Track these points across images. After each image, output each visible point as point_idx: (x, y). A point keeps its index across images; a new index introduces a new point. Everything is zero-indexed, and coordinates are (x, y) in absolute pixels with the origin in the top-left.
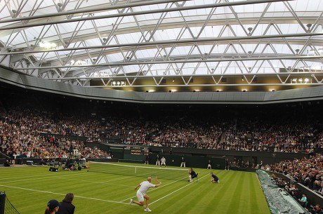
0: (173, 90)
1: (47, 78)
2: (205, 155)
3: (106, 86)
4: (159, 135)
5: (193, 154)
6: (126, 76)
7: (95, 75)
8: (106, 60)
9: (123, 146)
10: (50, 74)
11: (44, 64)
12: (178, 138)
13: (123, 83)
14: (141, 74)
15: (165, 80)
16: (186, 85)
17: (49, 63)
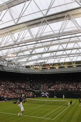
0: (57, 68)
1: (10, 66)
2: (72, 93)
3: (32, 68)
4: (53, 86)
5: (67, 93)
6: (39, 64)
7: (28, 64)
8: (31, 58)
9: (39, 91)
10: (11, 65)
11: (9, 62)
12: (61, 87)
13: (38, 66)
14: (45, 63)
15: (54, 64)
16: (62, 66)
17: (11, 61)
